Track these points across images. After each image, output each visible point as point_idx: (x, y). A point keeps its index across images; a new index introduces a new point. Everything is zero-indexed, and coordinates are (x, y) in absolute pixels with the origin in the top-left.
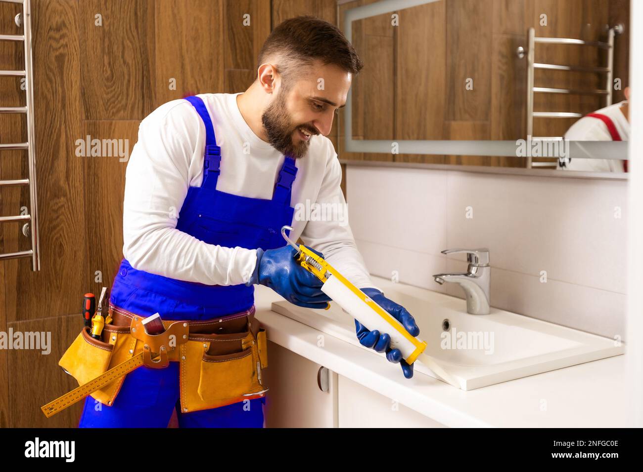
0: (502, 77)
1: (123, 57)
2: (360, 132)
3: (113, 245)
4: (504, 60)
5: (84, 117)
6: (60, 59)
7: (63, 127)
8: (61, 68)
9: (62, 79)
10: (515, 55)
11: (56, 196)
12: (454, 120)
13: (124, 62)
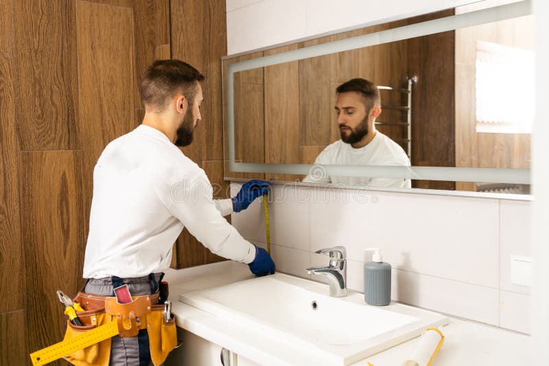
1: (51, 99)
2: (240, 156)
3: (45, 252)
5: (19, 148)
13: (53, 103)
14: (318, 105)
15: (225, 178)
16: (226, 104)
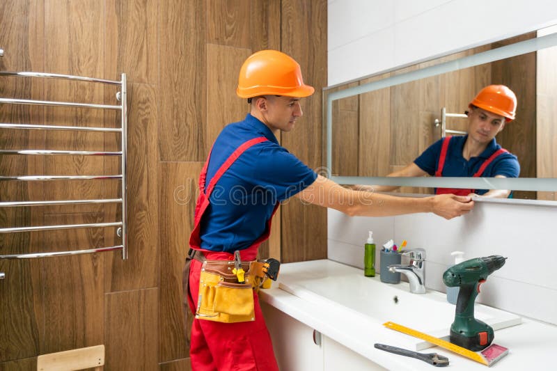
0: (425, 138)
2: (337, 171)
4: (427, 128)
5: (159, 159)
6: (145, 122)
7: (146, 165)
8: (145, 128)
9: (146, 134)
10: (434, 125)
11: (140, 210)
12: (395, 164)
13: (187, 125)
14: (408, 130)
16: (326, 127)
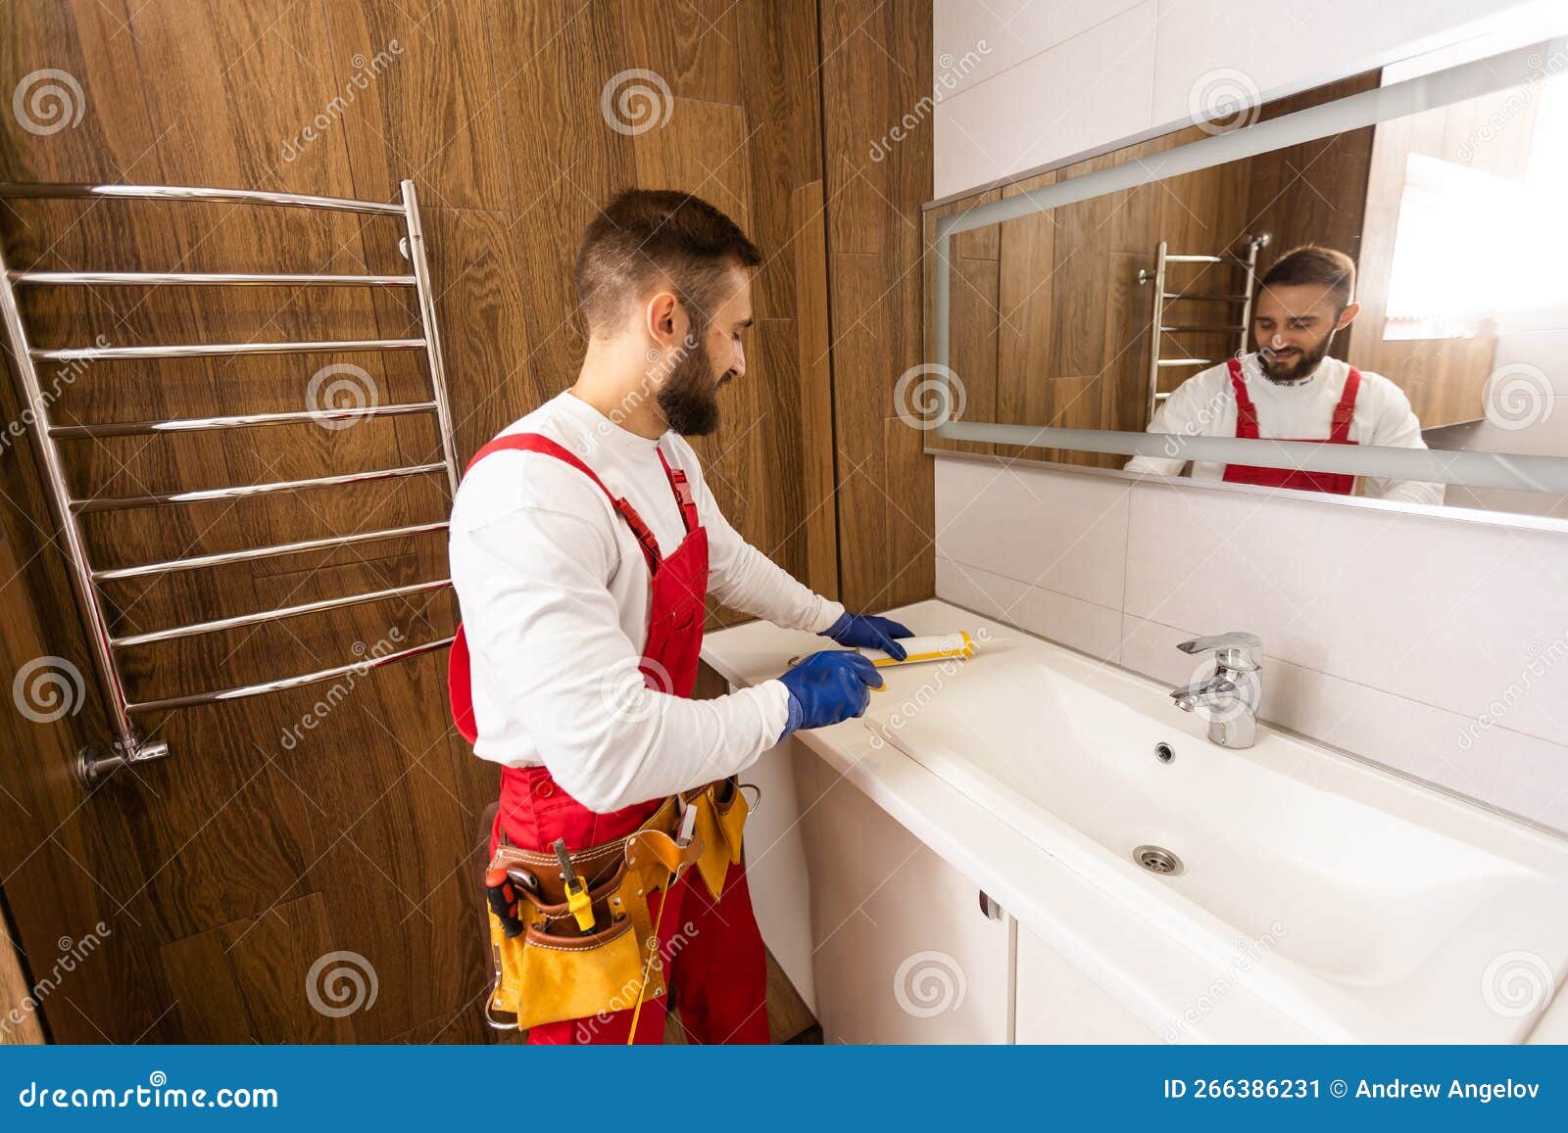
0: (1119, 313)
4: (1122, 290)
6: (490, 315)
8: (493, 329)
9: (497, 349)
10: (1136, 281)
12: (1060, 376)
14: (1086, 298)
15: (927, 450)
16: (933, 303)
